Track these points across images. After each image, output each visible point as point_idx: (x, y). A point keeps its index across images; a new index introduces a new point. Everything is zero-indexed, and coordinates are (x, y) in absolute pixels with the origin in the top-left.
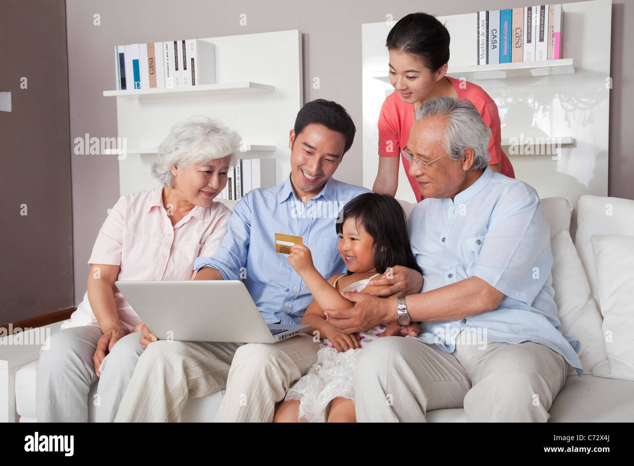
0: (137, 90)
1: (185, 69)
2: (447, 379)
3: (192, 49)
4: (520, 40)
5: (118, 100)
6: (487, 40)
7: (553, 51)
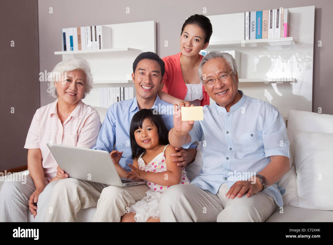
0: (72, 51)
1: (96, 40)
2: (211, 207)
3: (100, 31)
4: (266, 27)
5: (63, 56)
6: (250, 27)
7: (284, 33)
